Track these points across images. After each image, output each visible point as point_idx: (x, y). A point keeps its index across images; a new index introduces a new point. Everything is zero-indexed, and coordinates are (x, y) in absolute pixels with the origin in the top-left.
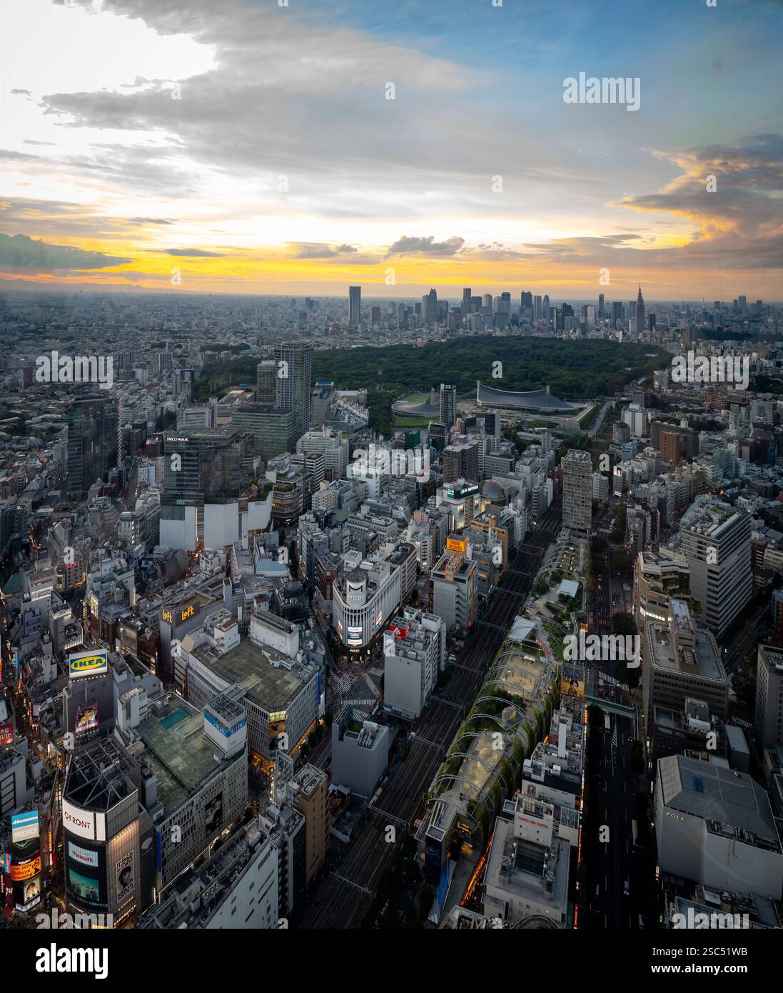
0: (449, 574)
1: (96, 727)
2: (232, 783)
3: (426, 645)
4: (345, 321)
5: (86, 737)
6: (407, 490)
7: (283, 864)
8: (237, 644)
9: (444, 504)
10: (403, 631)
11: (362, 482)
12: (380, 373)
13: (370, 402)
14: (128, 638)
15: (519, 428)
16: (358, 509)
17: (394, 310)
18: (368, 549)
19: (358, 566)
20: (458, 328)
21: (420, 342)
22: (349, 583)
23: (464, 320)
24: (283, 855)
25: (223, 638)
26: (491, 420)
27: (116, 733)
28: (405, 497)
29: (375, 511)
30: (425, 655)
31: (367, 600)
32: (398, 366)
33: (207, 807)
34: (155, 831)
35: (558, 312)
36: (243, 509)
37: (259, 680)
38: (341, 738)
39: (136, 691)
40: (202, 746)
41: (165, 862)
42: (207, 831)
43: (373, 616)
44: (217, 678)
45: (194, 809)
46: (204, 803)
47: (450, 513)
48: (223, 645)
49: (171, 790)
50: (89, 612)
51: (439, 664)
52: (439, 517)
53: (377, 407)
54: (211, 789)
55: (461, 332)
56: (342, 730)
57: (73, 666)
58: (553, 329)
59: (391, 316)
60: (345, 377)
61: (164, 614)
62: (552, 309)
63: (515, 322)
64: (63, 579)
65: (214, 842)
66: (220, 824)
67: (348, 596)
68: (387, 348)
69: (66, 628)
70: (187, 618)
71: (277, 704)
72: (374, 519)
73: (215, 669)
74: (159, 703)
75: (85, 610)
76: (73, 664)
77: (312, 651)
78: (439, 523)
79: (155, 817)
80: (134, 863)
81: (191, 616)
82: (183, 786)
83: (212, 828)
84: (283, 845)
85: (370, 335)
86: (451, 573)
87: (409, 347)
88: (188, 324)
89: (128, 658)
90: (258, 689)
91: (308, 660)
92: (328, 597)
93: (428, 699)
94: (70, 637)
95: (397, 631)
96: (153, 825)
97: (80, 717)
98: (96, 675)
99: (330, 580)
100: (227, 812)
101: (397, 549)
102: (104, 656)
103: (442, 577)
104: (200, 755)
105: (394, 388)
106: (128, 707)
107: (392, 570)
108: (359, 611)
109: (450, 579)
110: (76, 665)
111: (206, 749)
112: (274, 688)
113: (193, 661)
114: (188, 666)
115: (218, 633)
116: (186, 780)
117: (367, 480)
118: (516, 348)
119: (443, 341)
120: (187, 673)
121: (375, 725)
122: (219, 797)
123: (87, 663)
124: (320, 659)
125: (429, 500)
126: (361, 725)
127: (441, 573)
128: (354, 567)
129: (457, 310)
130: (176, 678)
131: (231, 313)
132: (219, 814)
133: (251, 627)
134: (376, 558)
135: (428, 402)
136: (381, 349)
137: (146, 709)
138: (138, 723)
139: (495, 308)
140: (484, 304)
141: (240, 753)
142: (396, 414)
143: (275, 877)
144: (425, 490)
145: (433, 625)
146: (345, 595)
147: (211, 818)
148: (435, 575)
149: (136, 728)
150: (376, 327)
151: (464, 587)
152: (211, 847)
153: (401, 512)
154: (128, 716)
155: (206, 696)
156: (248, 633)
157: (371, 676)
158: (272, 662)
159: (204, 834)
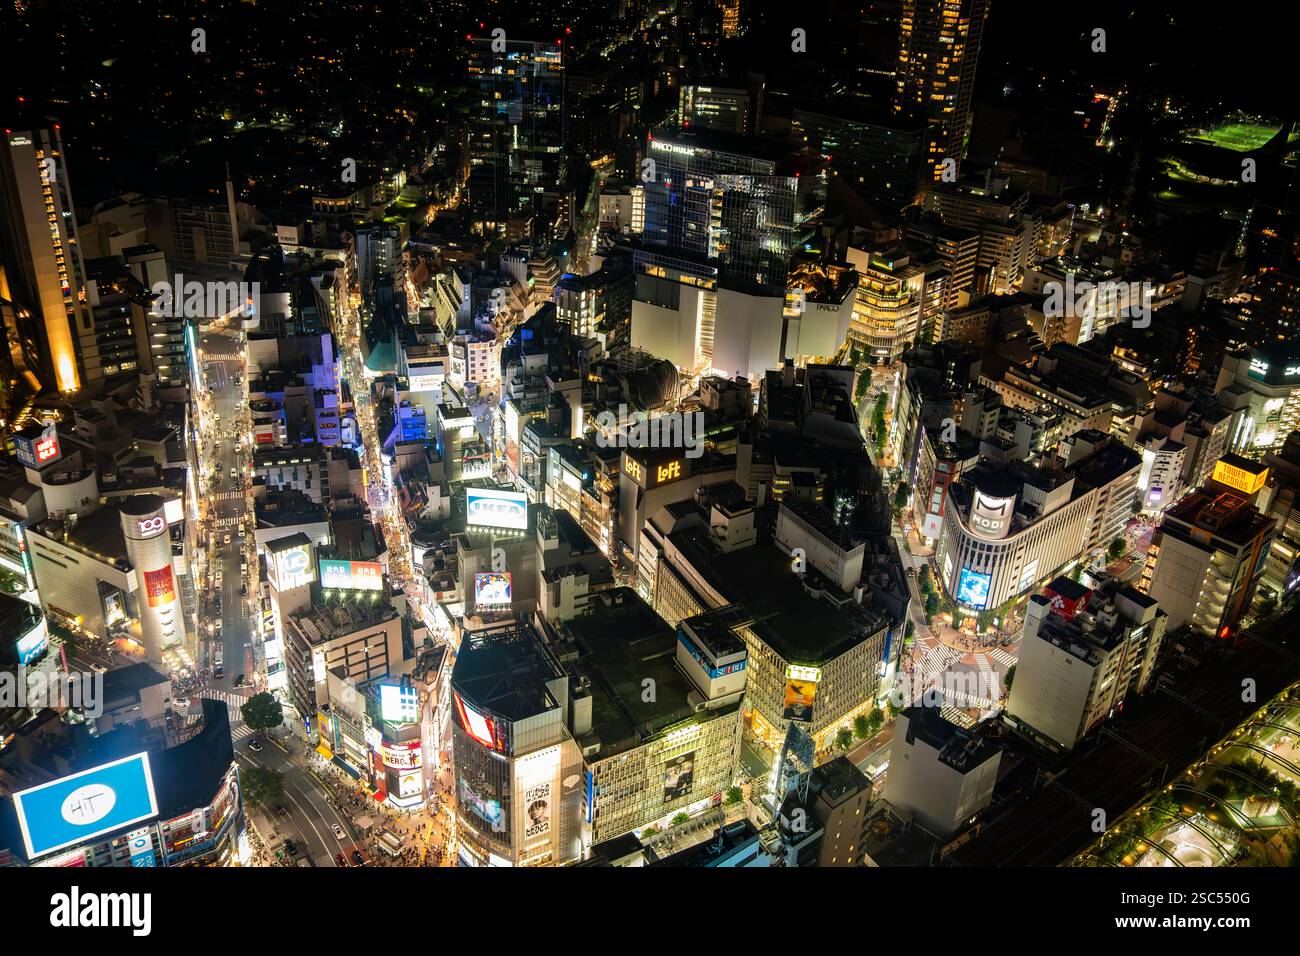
1: (506, 606)
2: (712, 745)
5: (491, 614)
8: (749, 543)
14: (564, 487)
22: (978, 495)
25: (724, 527)
27: (537, 622)
30: (1104, 657)
31: (1010, 534)
33: (671, 764)
34: (585, 769)
38: (911, 741)
40: (671, 679)
41: (597, 814)
42: (666, 795)
43: (1017, 563)
44: (708, 588)
45: (650, 760)
46: (666, 759)
48: (723, 538)
49: (615, 723)
50: (504, 432)
51: (1135, 680)
54: (679, 742)
56: (916, 731)
57: (471, 506)
61: (628, 465)
64: (463, 367)
65: (676, 813)
66: (687, 793)
67: (975, 518)
69: (465, 446)
70: (668, 482)
71: (807, 657)
75: (498, 426)
76: (473, 504)
77: (885, 591)
79: (586, 752)
80: (553, 800)
81: (674, 480)
82: (633, 724)
83: (673, 793)
86: (1208, 528)
89: (563, 517)
91: (874, 603)
93: (1094, 730)
94: (472, 461)
95: (1058, 601)
96: (582, 760)
97: (483, 584)
98: (507, 529)
100: (701, 781)
102: (521, 503)
107: (1076, 493)
108: (989, 548)
110: (477, 505)
111: (676, 684)
113: (671, 550)
114: (662, 556)
115: (717, 517)
116: (639, 718)
120: (658, 566)
122: (690, 757)
123: (495, 508)
127: (1183, 523)
130: (641, 569)
132: (688, 778)
133: (778, 522)
137: (585, 600)
138: (572, 618)
146: (967, 513)
149: (568, 623)
152: (670, 817)
154: (557, 602)
156: (771, 529)
157: (989, 659)
158: (807, 588)
159: (661, 798)
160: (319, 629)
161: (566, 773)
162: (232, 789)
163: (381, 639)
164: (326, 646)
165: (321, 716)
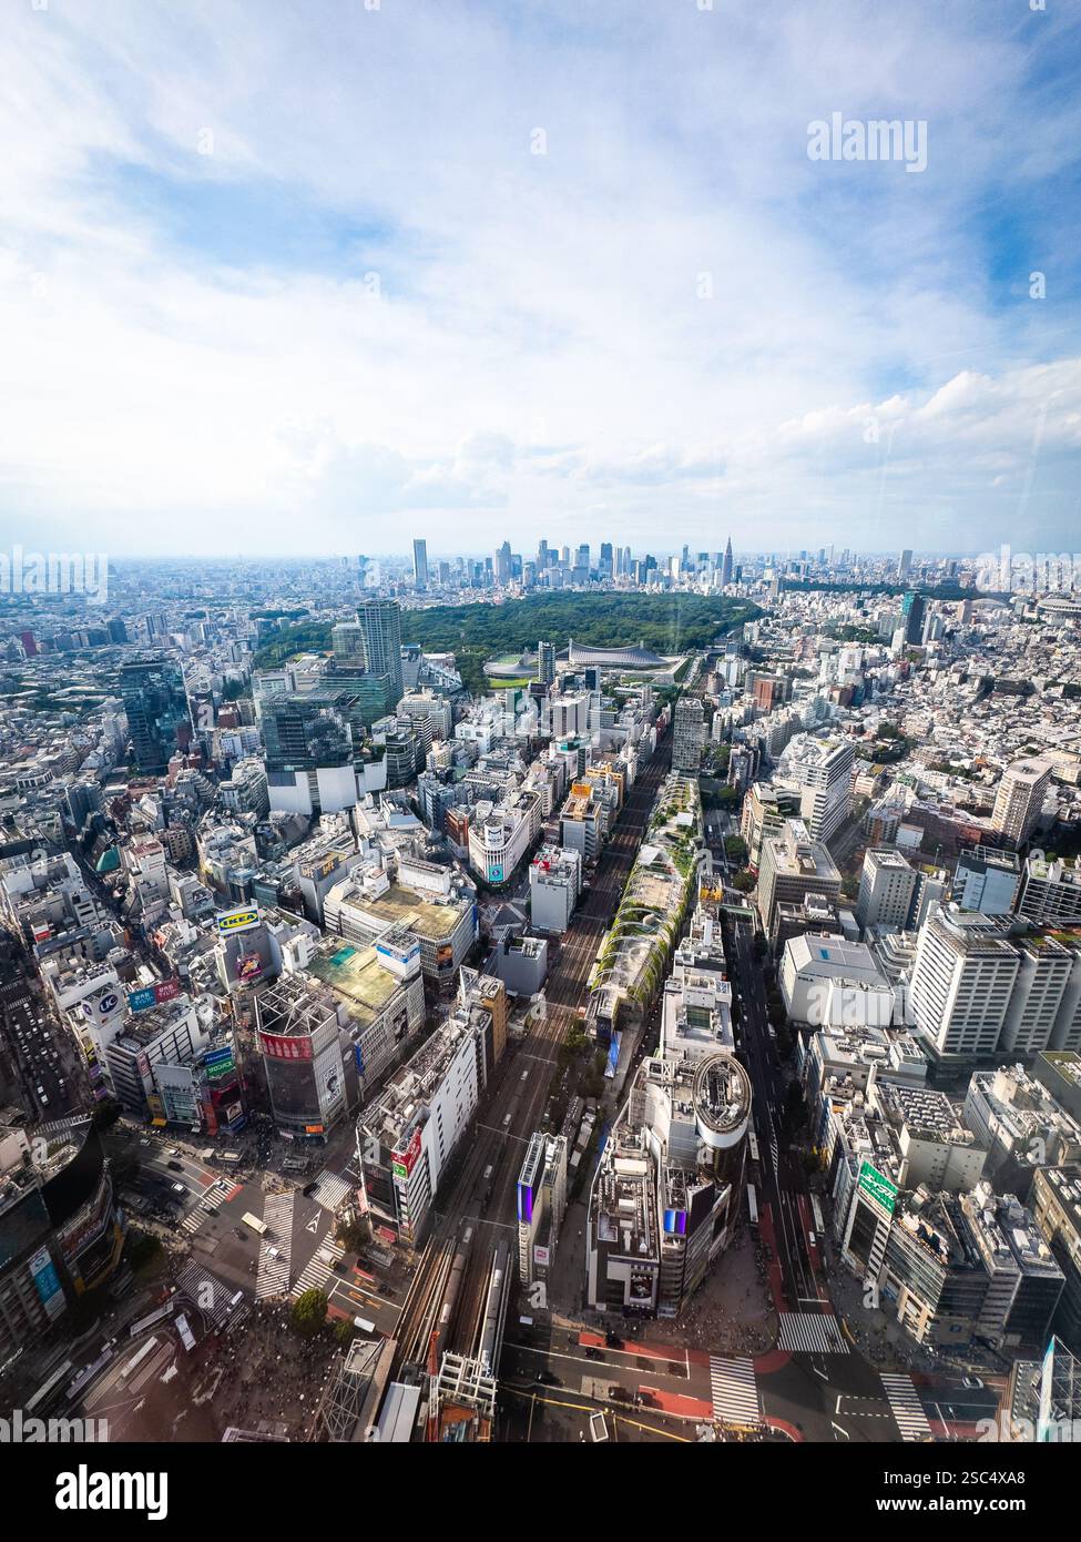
0: (578, 812)
2: (413, 999)
3: (568, 874)
4: (410, 579)
5: (251, 984)
6: (519, 746)
7: (478, 1052)
8: (387, 889)
9: (558, 755)
10: (546, 864)
11: (472, 741)
12: (463, 635)
13: (460, 664)
15: (617, 684)
16: (473, 765)
17: (462, 567)
18: (495, 797)
19: (491, 814)
20: (535, 584)
21: (498, 599)
22: (486, 828)
23: (541, 575)
24: (478, 1045)
25: (373, 885)
26: (591, 676)
27: (285, 975)
28: (518, 752)
29: (493, 765)
30: (567, 882)
31: (506, 842)
32: (481, 628)
33: (395, 1021)
34: (353, 1045)
35: (641, 566)
36: (359, 771)
37: (419, 916)
38: (506, 953)
39: (299, 938)
40: (378, 974)
41: (364, 1069)
42: (396, 1039)
43: (511, 855)
44: (375, 920)
45: (384, 1024)
46: (392, 1018)
47: (565, 764)
48: (374, 891)
49: (359, 1012)
52: (555, 768)
53: (468, 670)
54: (397, 1005)
55: (538, 588)
56: (507, 947)
58: (634, 583)
59: (460, 573)
60: (428, 640)
62: (634, 562)
63: (594, 577)
66: (406, 1033)
67: (487, 839)
68: (464, 607)
70: (330, 873)
71: (441, 933)
72: (493, 773)
73: (372, 912)
74: (325, 945)
77: (463, 887)
78: (556, 773)
79: (351, 1034)
80: (339, 1073)
81: (333, 872)
82: (371, 1008)
83: (400, 1036)
84: (477, 1037)
85: (441, 595)
86: (581, 814)
87: (486, 605)
88: (224, 589)
90: (420, 924)
91: (460, 896)
92: (462, 843)
95: (541, 864)
96: (350, 1040)
97: (242, 967)
98: (250, 930)
99: (462, 828)
100: (411, 1023)
101: (522, 797)
102: (254, 911)
103: (572, 817)
104: (378, 981)
105: (481, 650)
106: (295, 952)
107: (524, 815)
108: (499, 851)
109: (580, 819)
110: (224, 923)
111: (383, 976)
112: (435, 921)
113: (345, 907)
114: (340, 913)
115: (367, 882)
116: (371, 1003)
117: (478, 738)
118: (601, 605)
119: (522, 598)
120: (339, 917)
121: (535, 940)
122: (404, 1012)
123: (238, 921)
124: (473, 894)
125: (541, 753)
126: (522, 942)
127: (570, 814)
128: (487, 815)
129: (532, 565)
131: (272, 575)
132: (406, 1024)
133: (398, 873)
134: (504, 804)
135: (521, 663)
136: (457, 608)
137: (313, 951)
138: (308, 964)
139: (573, 564)
140: (560, 558)
141: (417, 976)
142: (490, 676)
143: (474, 1063)
144: (535, 746)
145: (571, 857)
146: (483, 839)
147: (399, 1029)
148: (564, 816)
149: (306, 968)
150: (446, 586)
151: (593, 825)
153: (518, 764)
154: (295, 959)
155: (366, 937)
156: (395, 878)
158: (426, 900)
159: (394, 1043)
160: (137, 1041)
161: (344, 1053)
162: (107, 1181)
163: (184, 1028)
164: (147, 1049)
165: (152, 1101)
